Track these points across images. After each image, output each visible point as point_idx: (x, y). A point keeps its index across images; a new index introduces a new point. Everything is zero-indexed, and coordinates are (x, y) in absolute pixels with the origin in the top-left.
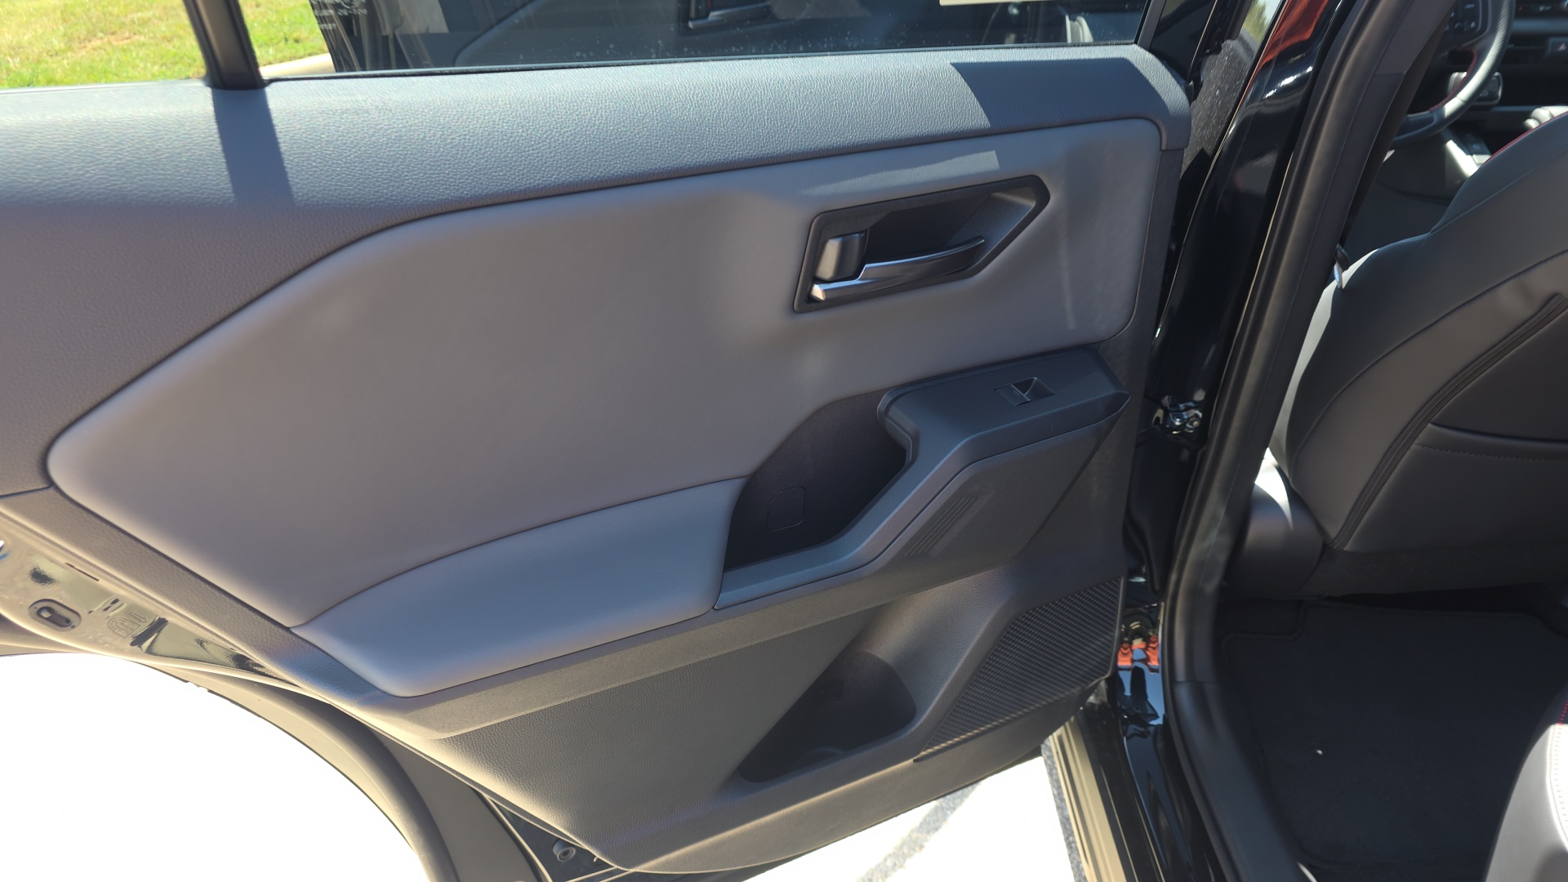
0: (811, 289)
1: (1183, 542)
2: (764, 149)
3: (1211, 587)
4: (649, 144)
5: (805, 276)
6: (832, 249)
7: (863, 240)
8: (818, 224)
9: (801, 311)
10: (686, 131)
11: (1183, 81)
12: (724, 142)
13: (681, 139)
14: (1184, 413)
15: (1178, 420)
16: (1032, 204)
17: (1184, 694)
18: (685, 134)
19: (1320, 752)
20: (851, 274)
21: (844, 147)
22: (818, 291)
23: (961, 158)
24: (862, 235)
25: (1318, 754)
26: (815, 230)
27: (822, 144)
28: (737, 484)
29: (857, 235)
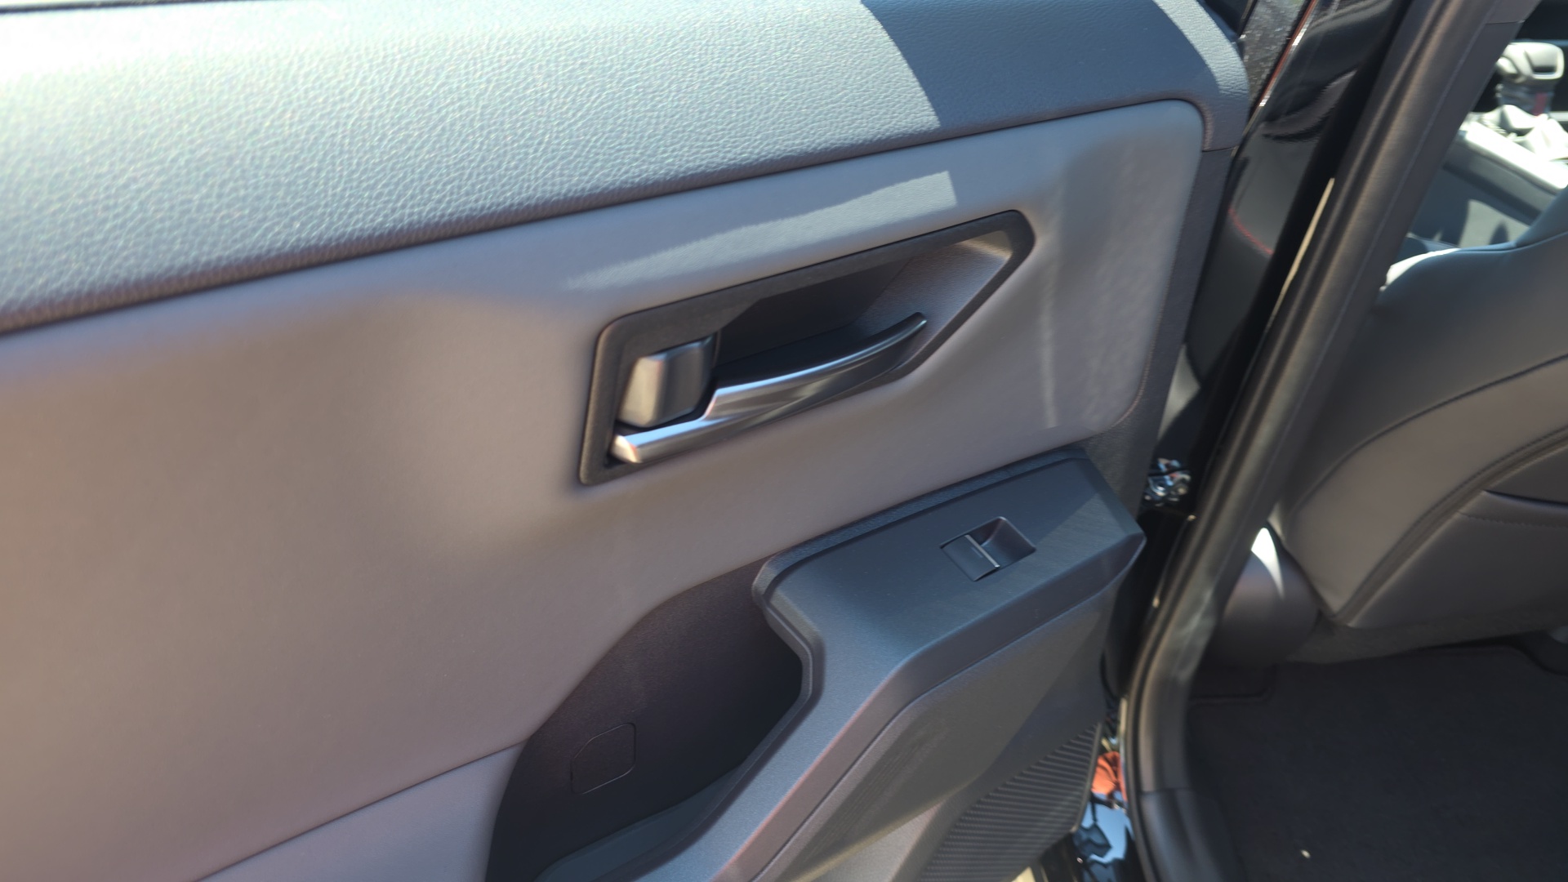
0: (612, 443)
1: (1156, 629)
2: (473, 198)
3: (1185, 674)
4: (167, 205)
5: (597, 421)
6: (646, 376)
7: (709, 351)
8: (611, 338)
9: (595, 480)
10: (270, 167)
11: (1231, 33)
12: (372, 188)
13: (256, 187)
14: (1167, 477)
15: (1161, 489)
16: (1005, 256)
17: (1152, 809)
18: (267, 175)
19: (1306, 854)
20: (689, 410)
21: (656, 183)
22: (627, 446)
23: (888, 190)
24: (708, 341)
25: (1303, 857)
26: (607, 350)
27: (610, 179)
28: (502, 763)
29: (696, 345)
